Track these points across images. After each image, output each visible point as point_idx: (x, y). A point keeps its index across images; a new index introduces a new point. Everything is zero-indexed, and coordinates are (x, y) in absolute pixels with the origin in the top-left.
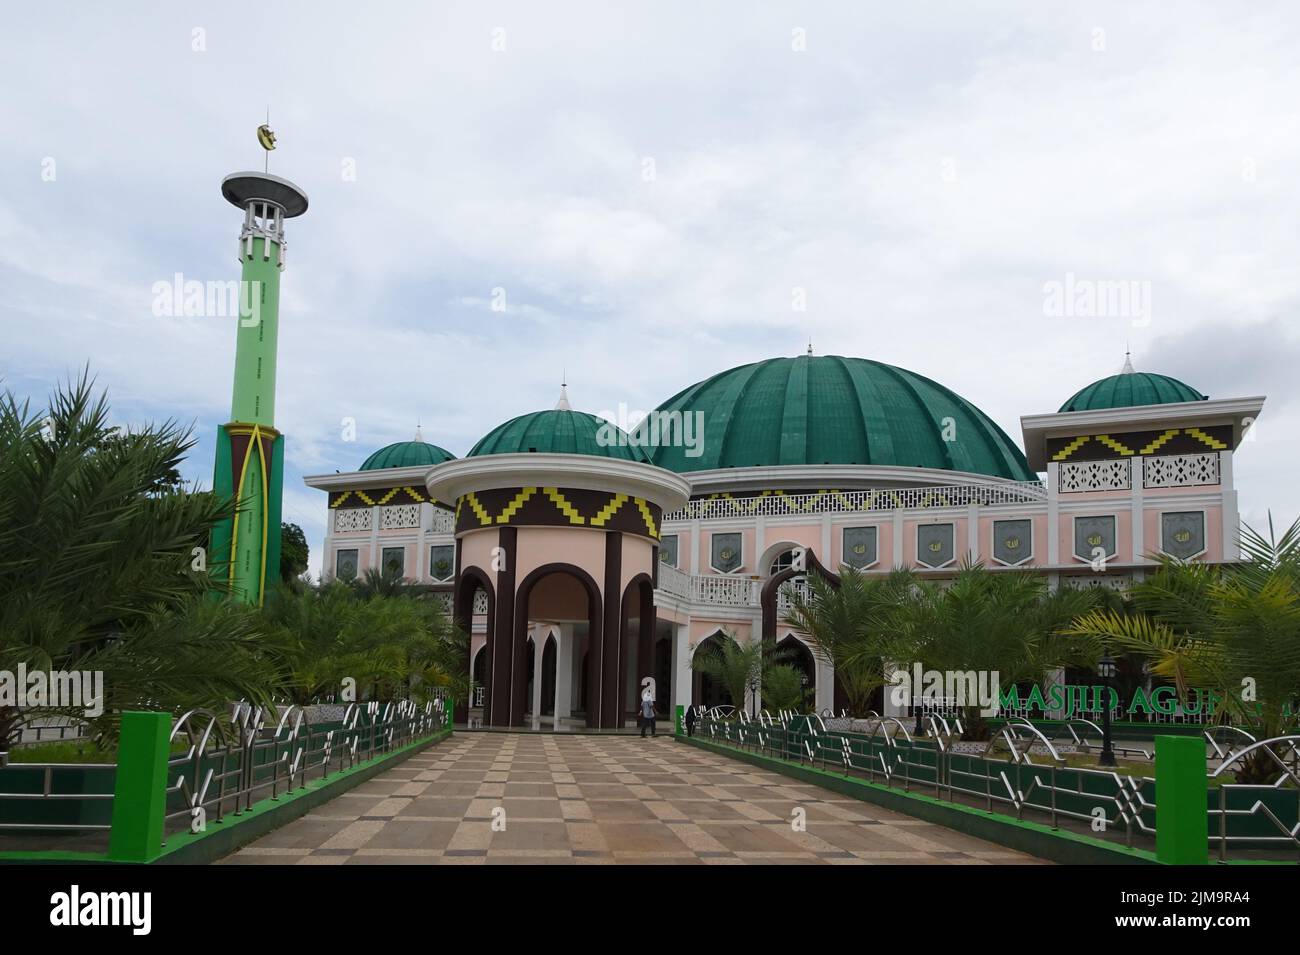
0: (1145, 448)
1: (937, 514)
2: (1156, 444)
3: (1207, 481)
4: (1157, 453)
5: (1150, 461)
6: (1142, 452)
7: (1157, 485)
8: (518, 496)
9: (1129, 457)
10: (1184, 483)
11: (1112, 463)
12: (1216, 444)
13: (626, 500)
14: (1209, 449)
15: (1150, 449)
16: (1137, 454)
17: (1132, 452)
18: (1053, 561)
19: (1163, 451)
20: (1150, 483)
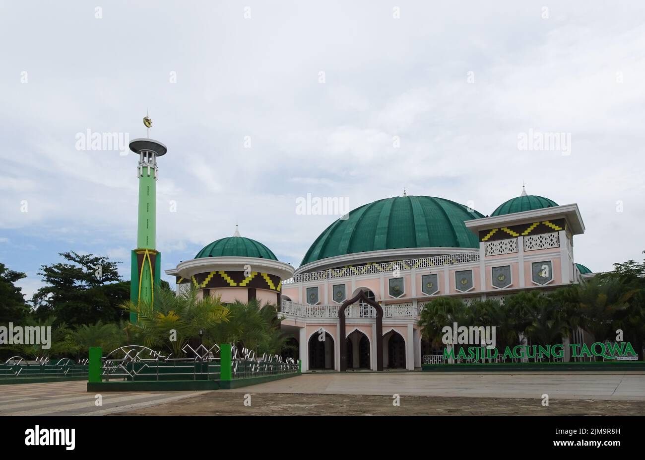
0: (524, 232)
1: (430, 270)
2: (529, 230)
3: (554, 246)
4: (529, 234)
5: (527, 238)
6: (523, 234)
7: (530, 250)
8: (209, 276)
9: (517, 237)
10: (543, 247)
11: (509, 240)
12: (557, 228)
13: (257, 274)
14: (554, 231)
15: (526, 232)
16: (520, 235)
17: (518, 235)
18: (483, 289)
19: (532, 233)
20: (527, 249)
